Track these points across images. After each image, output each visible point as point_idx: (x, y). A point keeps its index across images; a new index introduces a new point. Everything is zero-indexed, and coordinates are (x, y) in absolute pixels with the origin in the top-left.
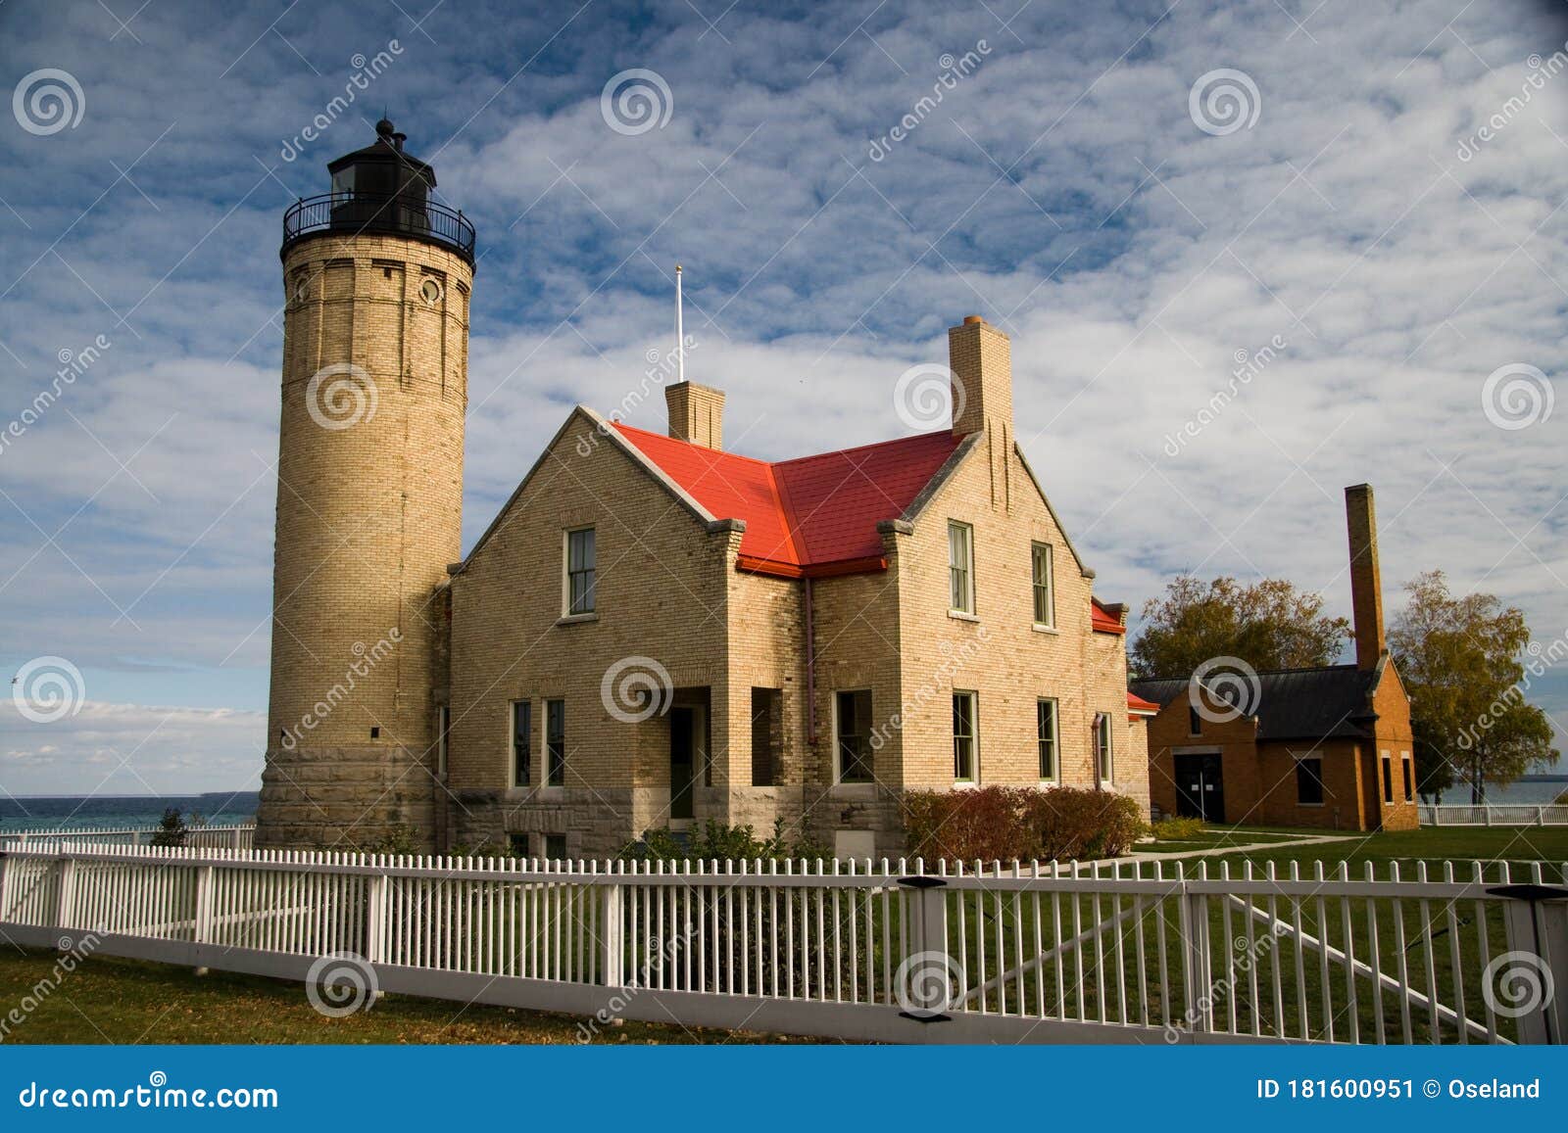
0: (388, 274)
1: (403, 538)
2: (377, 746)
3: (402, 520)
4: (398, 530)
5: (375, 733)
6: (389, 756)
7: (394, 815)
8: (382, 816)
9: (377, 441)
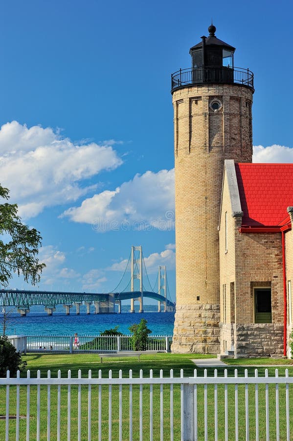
0: (196, 103)
1: (206, 216)
2: (199, 304)
3: (206, 209)
4: (204, 213)
5: (198, 298)
6: (203, 308)
7: (205, 332)
8: (201, 333)
9: (194, 176)
